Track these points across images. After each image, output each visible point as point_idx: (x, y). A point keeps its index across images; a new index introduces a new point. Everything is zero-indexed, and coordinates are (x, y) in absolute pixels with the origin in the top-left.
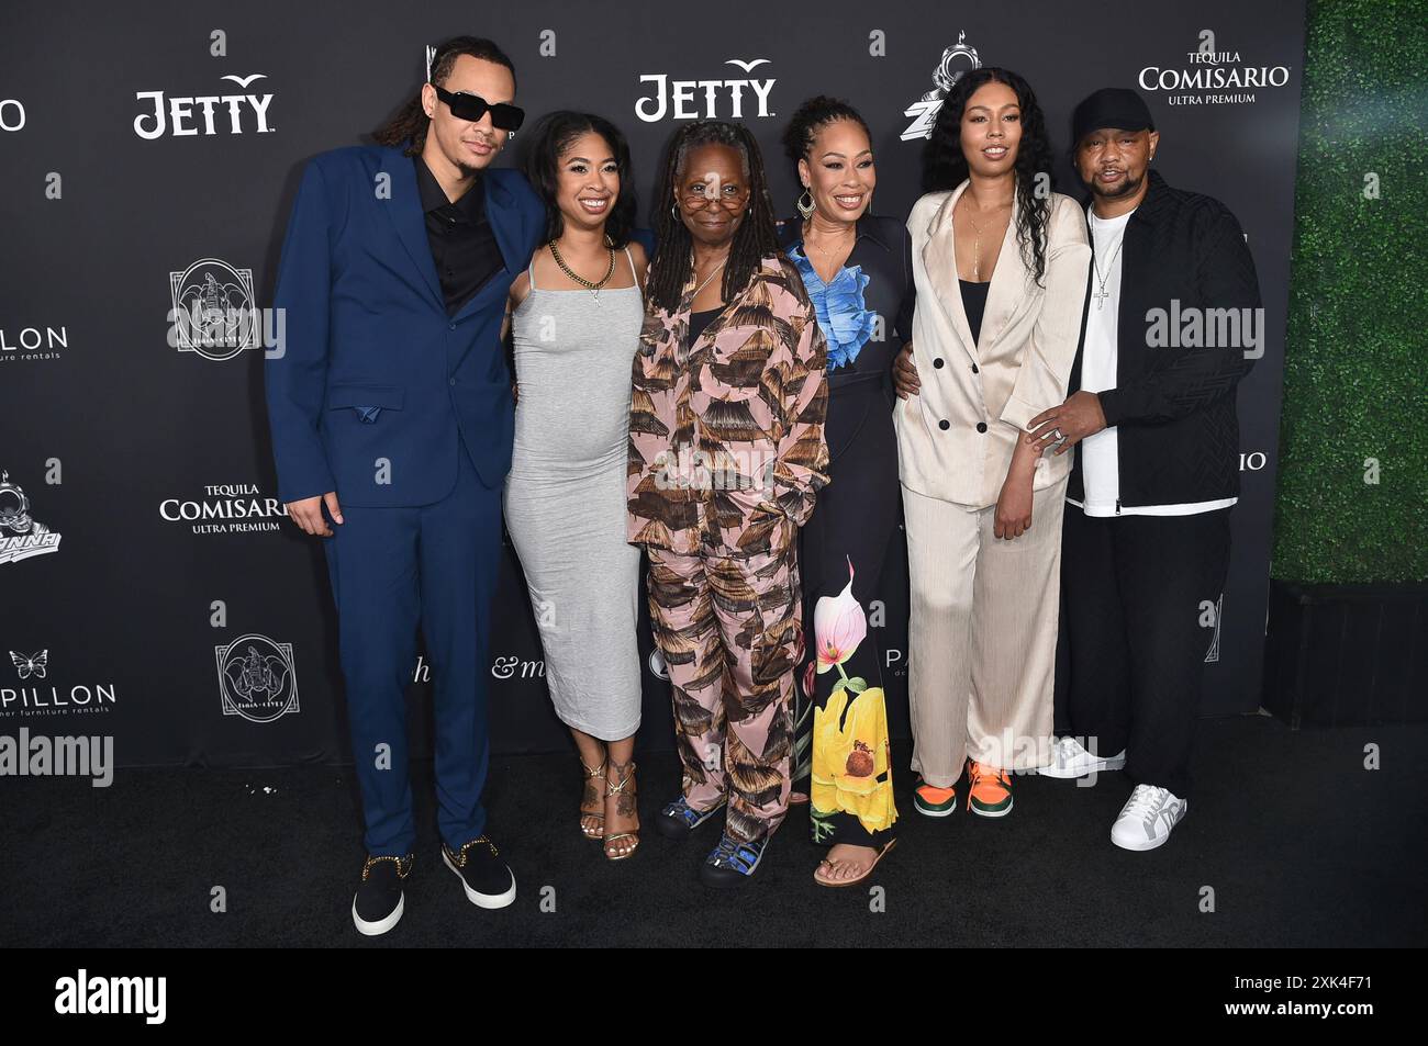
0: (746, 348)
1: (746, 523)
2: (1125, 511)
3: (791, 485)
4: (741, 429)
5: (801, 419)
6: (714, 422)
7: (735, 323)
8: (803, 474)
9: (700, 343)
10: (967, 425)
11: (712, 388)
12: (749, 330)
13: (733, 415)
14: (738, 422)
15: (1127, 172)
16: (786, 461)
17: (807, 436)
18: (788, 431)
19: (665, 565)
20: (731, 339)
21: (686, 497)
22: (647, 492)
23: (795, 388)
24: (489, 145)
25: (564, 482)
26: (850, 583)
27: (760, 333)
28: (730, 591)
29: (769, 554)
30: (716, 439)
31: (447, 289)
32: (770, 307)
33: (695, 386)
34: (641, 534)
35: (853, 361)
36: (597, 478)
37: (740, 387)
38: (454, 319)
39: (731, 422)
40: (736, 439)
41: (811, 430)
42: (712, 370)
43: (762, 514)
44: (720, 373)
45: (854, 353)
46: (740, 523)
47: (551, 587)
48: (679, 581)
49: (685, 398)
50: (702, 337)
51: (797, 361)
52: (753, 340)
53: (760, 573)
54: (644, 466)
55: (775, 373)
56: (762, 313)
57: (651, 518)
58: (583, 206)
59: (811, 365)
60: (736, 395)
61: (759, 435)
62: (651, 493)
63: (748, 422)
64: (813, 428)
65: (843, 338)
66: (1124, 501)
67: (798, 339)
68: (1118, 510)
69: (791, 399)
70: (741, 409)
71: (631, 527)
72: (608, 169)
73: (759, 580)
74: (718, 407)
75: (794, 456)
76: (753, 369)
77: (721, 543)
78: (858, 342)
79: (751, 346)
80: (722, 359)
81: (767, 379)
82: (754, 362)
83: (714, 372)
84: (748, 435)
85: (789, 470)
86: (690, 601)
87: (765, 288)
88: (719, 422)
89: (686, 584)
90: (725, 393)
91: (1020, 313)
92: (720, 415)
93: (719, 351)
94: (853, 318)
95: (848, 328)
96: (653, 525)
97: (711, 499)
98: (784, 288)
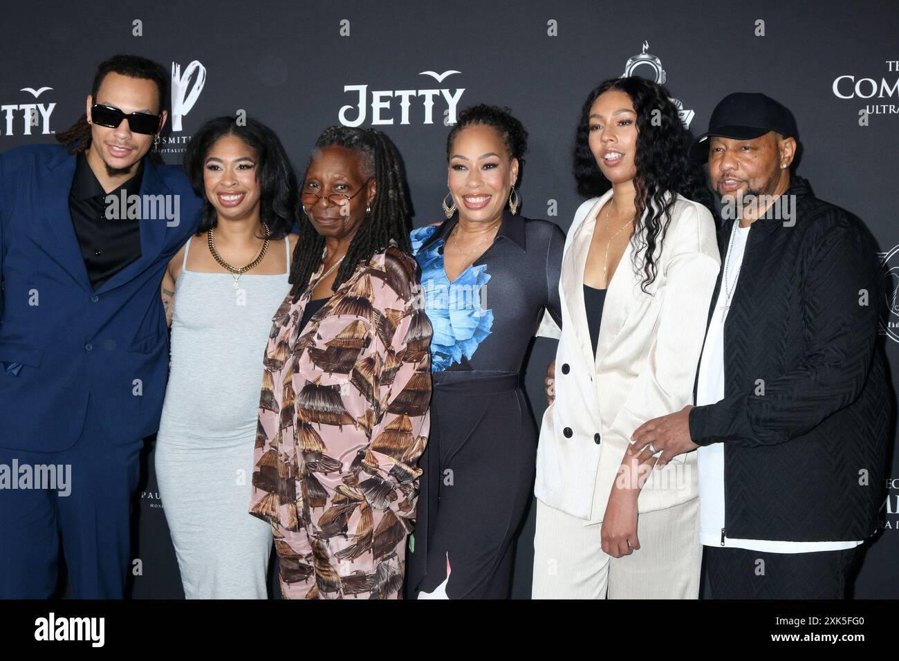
0: (343, 336)
1: (329, 505)
2: (731, 543)
3: (374, 473)
4: (331, 413)
5: (391, 409)
6: (307, 404)
7: (338, 313)
8: (386, 463)
9: (309, 328)
10: (586, 435)
11: (309, 371)
12: (348, 319)
13: (324, 398)
14: (328, 405)
15: (747, 181)
16: (375, 449)
17: (395, 426)
18: (380, 419)
19: (284, 540)
20: (332, 328)
21: (288, 473)
22: (266, 466)
23: (387, 378)
24: (128, 147)
25: (199, 449)
26: (446, 582)
27: (356, 323)
28: (322, 571)
29: (346, 537)
30: (307, 420)
31: (91, 266)
32: (370, 299)
33: (296, 368)
34: (258, 505)
35: (469, 358)
36: (231, 450)
37: (331, 373)
38: (97, 293)
39: (321, 404)
40: (325, 422)
41: (400, 420)
42: (310, 355)
43: (342, 497)
44: (319, 357)
45: (470, 351)
46: (324, 502)
47: (187, 547)
48: (296, 558)
49: (288, 379)
50: (310, 323)
51: (391, 353)
52: (349, 330)
53: (341, 555)
54: (266, 441)
55: (370, 362)
56: (362, 305)
57: (270, 491)
58: (220, 199)
59: (404, 357)
60: (329, 380)
61: (347, 420)
62: (269, 467)
63: (336, 406)
64: (402, 418)
65: (461, 335)
66: (729, 532)
67: (393, 332)
68: (723, 541)
69: (384, 390)
70: (332, 393)
71: (254, 499)
72: (241, 167)
73: (339, 562)
74: (311, 390)
75: (381, 445)
76: (346, 357)
77: (310, 522)
78: (474, 340)
79: (347, 335)
80: (321, 345)
81: (363, 367)
82: (349, 350)
83: (312, 357)
84: (340, 419)
85: (374, 457)
86: (307, 579)
87: (368, 282)
88: (311, 403)
89: (302, 561)
90: (317, 376)
91: (630, 323)
92: (312, 397)
93: (319, 338)
94: (470, 316)
95: (465, 325)
96: (271, 498)
97: (304, 478)
98: (386, 282)
